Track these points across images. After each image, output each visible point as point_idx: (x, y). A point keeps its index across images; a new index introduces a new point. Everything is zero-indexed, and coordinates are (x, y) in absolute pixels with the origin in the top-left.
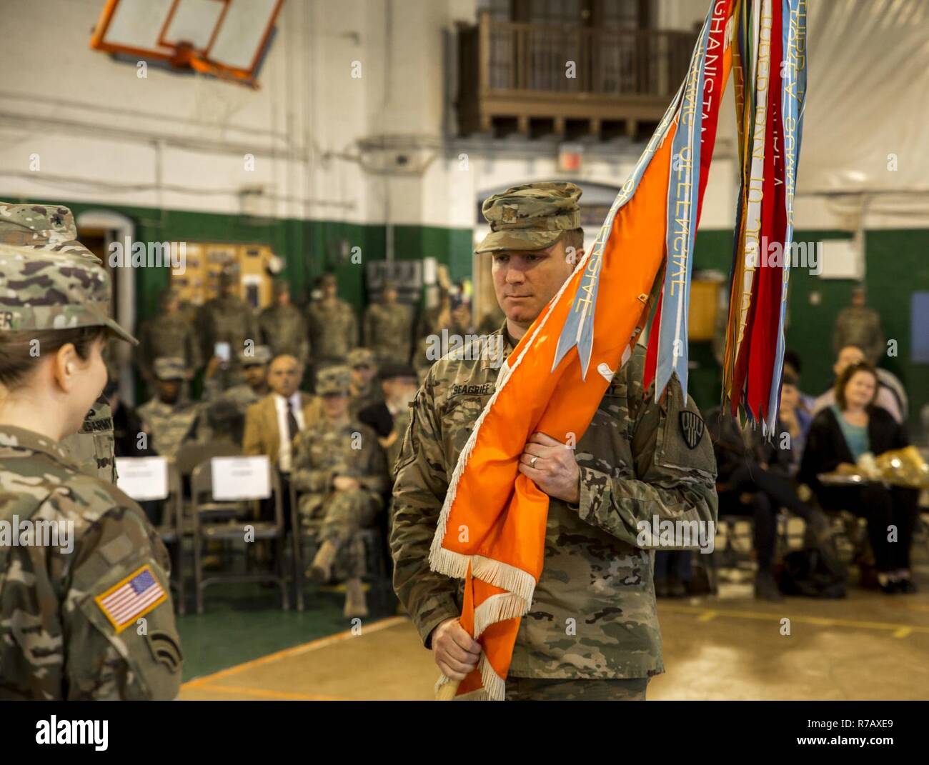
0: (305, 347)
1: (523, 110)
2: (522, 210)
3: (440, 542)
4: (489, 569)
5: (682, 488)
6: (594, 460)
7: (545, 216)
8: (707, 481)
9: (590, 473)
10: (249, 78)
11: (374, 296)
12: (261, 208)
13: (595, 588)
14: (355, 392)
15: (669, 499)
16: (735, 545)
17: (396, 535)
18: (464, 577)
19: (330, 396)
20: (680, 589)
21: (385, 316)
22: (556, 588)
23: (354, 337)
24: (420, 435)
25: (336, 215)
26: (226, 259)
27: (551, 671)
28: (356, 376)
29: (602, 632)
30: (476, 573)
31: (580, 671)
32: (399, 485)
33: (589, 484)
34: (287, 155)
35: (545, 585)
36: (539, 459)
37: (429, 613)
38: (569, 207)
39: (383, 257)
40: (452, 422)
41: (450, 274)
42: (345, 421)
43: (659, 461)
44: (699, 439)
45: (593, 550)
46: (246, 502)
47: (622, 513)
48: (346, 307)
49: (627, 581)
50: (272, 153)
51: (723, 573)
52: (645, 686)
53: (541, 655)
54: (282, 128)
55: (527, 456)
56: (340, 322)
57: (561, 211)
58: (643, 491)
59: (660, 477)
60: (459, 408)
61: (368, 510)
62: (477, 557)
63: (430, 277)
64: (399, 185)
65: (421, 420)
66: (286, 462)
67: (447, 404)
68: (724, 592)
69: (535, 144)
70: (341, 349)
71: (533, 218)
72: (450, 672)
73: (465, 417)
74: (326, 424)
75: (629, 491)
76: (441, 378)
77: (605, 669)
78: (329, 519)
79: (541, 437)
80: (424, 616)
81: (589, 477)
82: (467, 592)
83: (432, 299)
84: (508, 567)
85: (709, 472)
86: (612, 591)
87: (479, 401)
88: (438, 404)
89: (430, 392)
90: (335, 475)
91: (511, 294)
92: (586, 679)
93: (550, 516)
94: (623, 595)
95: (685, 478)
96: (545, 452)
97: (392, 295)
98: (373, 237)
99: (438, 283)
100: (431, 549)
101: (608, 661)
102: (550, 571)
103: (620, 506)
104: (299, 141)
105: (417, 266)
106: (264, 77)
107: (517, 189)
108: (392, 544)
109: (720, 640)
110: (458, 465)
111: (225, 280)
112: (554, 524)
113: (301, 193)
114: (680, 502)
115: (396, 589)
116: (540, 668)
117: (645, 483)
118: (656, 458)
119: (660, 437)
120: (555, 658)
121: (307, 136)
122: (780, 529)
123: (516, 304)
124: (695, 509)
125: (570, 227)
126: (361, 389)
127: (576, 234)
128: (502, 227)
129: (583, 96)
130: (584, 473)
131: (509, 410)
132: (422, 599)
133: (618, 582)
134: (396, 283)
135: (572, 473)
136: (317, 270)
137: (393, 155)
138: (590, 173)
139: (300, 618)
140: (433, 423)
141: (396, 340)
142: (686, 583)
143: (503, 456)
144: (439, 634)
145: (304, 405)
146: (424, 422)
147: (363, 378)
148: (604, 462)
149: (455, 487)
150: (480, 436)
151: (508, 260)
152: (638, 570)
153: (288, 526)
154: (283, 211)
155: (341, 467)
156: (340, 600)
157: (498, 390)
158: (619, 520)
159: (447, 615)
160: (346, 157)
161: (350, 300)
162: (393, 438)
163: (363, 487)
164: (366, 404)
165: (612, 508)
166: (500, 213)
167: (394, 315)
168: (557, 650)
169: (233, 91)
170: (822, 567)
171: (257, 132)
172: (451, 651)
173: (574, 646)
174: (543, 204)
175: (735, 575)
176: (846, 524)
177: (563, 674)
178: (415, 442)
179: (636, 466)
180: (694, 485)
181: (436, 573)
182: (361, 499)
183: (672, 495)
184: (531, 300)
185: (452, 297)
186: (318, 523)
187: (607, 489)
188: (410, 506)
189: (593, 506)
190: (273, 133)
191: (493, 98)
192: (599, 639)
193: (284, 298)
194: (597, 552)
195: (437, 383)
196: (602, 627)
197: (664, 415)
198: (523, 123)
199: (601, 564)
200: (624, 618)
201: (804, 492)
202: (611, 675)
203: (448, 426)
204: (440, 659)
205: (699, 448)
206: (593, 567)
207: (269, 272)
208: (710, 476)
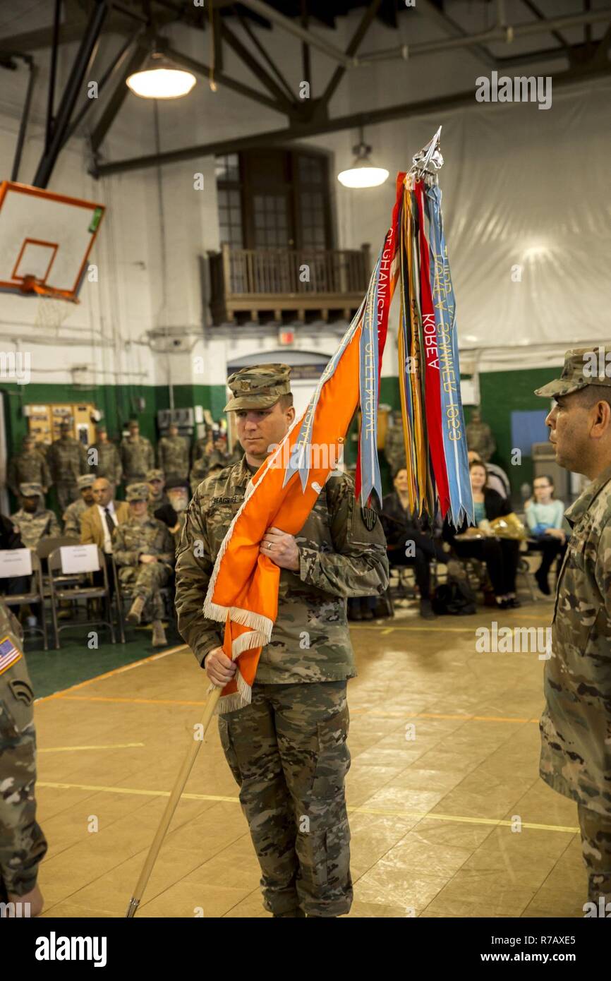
0: (120, 468)
1: (254, 306)
2: (254, 383)
3: (210, 599)
4: (241, 615)
5: (365, 556)
6: (308, 542)
7: (269, 386)
8: (381, 551)
9: (306, 551)
10: (72, 296)
11: (164, 433)
12: (86, 379)
13: (310, 625)
14: (151, 497)
15: (357, 564)
16: (404, 583)
17: (180, 596)
18: (225, 621)
19: (134, 502)
20: (369, 615)
21: (171, 445)
22: (286, 626)
23: (152, 461)
24: (191, 532)
25: (136, 381)
26: (64, 414)
27: (285, 679)
28: (152, 487)
29: (316, 652)
30: (232, 618)
31: (303, 678)
32: (179, 565)
33: (305, 558)
34: (102, 344)
35: (279, 624)
36: (273, 544)
37: (203, 644)
38: (283, 380)
39: (169, 407)
40: (213, 522)
41: (212, 416)
42: (146, 518)
43: (350, 540)
44: (374, 525)
45: (309, 600)
46: (85, 574)
47: (328, 575)
48: (146, 441)
49: (330, 619)
50: (92, 343)
51: (397, 602)
52: (346, 686)
53: (279, 669)
54: (98, 327)
55: (265, 542)
56: (143, 451)
57: (279, 383)
58: (341, 560)
59: (352, 550)
60: (218, 513)
61: (163, 575)
62: (233, 608)
63: (199, 419)
64: (175, 359)
65: (193, 522)
66: (108, 548)
67: (209, 510)
68: (398, 614)
69: (262, 328)
70: (144, 469)
71: (261, 388)
72: (217, 682)
73: (222, 518)
74: (133, 520)
75: (332, 561)
76: (205, 493)
77: (320, 676)
78: (138, 583)
79: (274, 530)
80: (199, 647)
81: (305, 554)
82: (227, 631)
83: (201, 433)
84: (254, 614)
85: (382, 545)
86: (322, 626)
87: (230, 507)
88: (204, 511)
89: (198, 503)
90: (142, 553)
91: (249, 437)
92: (307, 683)
93: (281, 580)
94: (329, 628)
95: (367, 550)
96: (277, 539)
97: (175, 431)
98: (160, 394)
99: (205, 422)
100: (204, 604)
101: (321, 671)
102: (282, 615)
103: (326, 571)
104: (109, 334)
105: (191, 411)
106: (82, 295)
107: (249, 369)
108: (176, 603)
109: (397, 648)
110: (221, 549)
111: (64, 428)
112: (285, 584)
113: (111, 368)
114: (364, 565)
115: (180, 631)
116: (277, 677)
117: (341, 554)
118: (348, 538)
119: (349, 525)
120: (287, 670)
121: (114, 331)
122: (432, 571)
123: (251, 444)
124: (374, 569)
125: (285, 393)
126: (155, 495)
127: (289, 397)
128: (241, 394)
129: (292, 295)
130: (302, 551)
131: (254, 513)
132: (197, 637)
133: (325, 619)
134: (177, 424)
135: (295, 551)
136: (125, 418)
137: (170, 340)
138: (300, 345)
139: (123, 648)
140: (200, 522)
141: (180, 461)
142: (373, 610)
143: (249, 542)
144: (209, 658)
145: (116, 508)
146: (194, 523)
147: (157, 489)
148: (314, 543)
149: (219, 563)
150: (235, 530)
151: (246, 415)
152: (337, 611)
153: (112, 589)
154: (100, 380)
155: (145, 549)
156: (149, 635)
157: (247, 500)
158: (326, 580)
159: (214, 645)
160: (141, 343)
161: (148, 437)
162: (177, 527)
163: (160, 561)
164: (159, 506)
165: (322, 572)
166: (239, 385)
167: (177, 444)
168: (288, 665)
169: (62, 304)
170: (460, 595)
171: (80, 330)
172: (218, 669)
173: (299, 662)
174: (267, 379)
175: (405, 603)
176: (474, 566)
177: (292, 681)
178: (189, 536)
179: (334, 545)
180: (373, 554)
181: (208, 620)
182: (159, 568)
183: (360, 561)
184: (262, 441)
185: (214, 432)
186: (132, 585)
187: (317, 560)
188: (187, 578)
189: (309, 572)
190: (92, 330)
191: (234, 299)
192: (315, 657)
193: (104, 436)
194: (312, 601)
195: (202, 497)
196: (316, 649)
197: (351, 511)
198: (254, 315)
199: (314, 609)
200: (330, 642)
201: (446, 547)
202: (323, 679)
203: (211, 524)
204: (210, 673)
205: (375, 531)
206: (309, 611)
207: (93, 420)
208: (383, 547)
